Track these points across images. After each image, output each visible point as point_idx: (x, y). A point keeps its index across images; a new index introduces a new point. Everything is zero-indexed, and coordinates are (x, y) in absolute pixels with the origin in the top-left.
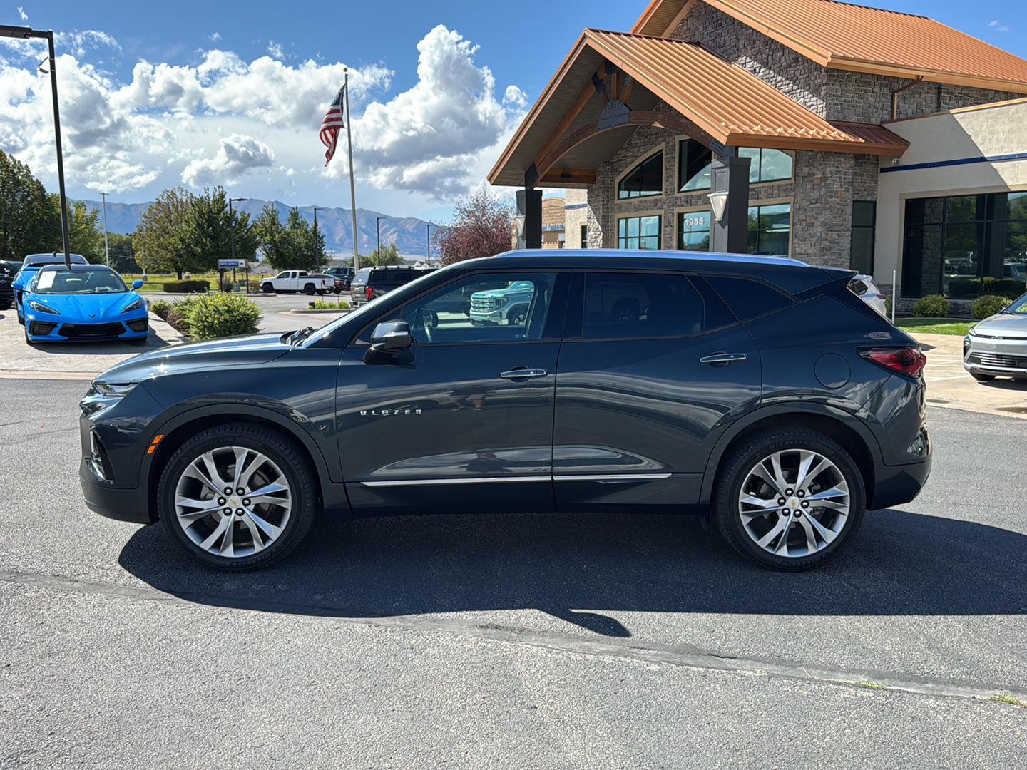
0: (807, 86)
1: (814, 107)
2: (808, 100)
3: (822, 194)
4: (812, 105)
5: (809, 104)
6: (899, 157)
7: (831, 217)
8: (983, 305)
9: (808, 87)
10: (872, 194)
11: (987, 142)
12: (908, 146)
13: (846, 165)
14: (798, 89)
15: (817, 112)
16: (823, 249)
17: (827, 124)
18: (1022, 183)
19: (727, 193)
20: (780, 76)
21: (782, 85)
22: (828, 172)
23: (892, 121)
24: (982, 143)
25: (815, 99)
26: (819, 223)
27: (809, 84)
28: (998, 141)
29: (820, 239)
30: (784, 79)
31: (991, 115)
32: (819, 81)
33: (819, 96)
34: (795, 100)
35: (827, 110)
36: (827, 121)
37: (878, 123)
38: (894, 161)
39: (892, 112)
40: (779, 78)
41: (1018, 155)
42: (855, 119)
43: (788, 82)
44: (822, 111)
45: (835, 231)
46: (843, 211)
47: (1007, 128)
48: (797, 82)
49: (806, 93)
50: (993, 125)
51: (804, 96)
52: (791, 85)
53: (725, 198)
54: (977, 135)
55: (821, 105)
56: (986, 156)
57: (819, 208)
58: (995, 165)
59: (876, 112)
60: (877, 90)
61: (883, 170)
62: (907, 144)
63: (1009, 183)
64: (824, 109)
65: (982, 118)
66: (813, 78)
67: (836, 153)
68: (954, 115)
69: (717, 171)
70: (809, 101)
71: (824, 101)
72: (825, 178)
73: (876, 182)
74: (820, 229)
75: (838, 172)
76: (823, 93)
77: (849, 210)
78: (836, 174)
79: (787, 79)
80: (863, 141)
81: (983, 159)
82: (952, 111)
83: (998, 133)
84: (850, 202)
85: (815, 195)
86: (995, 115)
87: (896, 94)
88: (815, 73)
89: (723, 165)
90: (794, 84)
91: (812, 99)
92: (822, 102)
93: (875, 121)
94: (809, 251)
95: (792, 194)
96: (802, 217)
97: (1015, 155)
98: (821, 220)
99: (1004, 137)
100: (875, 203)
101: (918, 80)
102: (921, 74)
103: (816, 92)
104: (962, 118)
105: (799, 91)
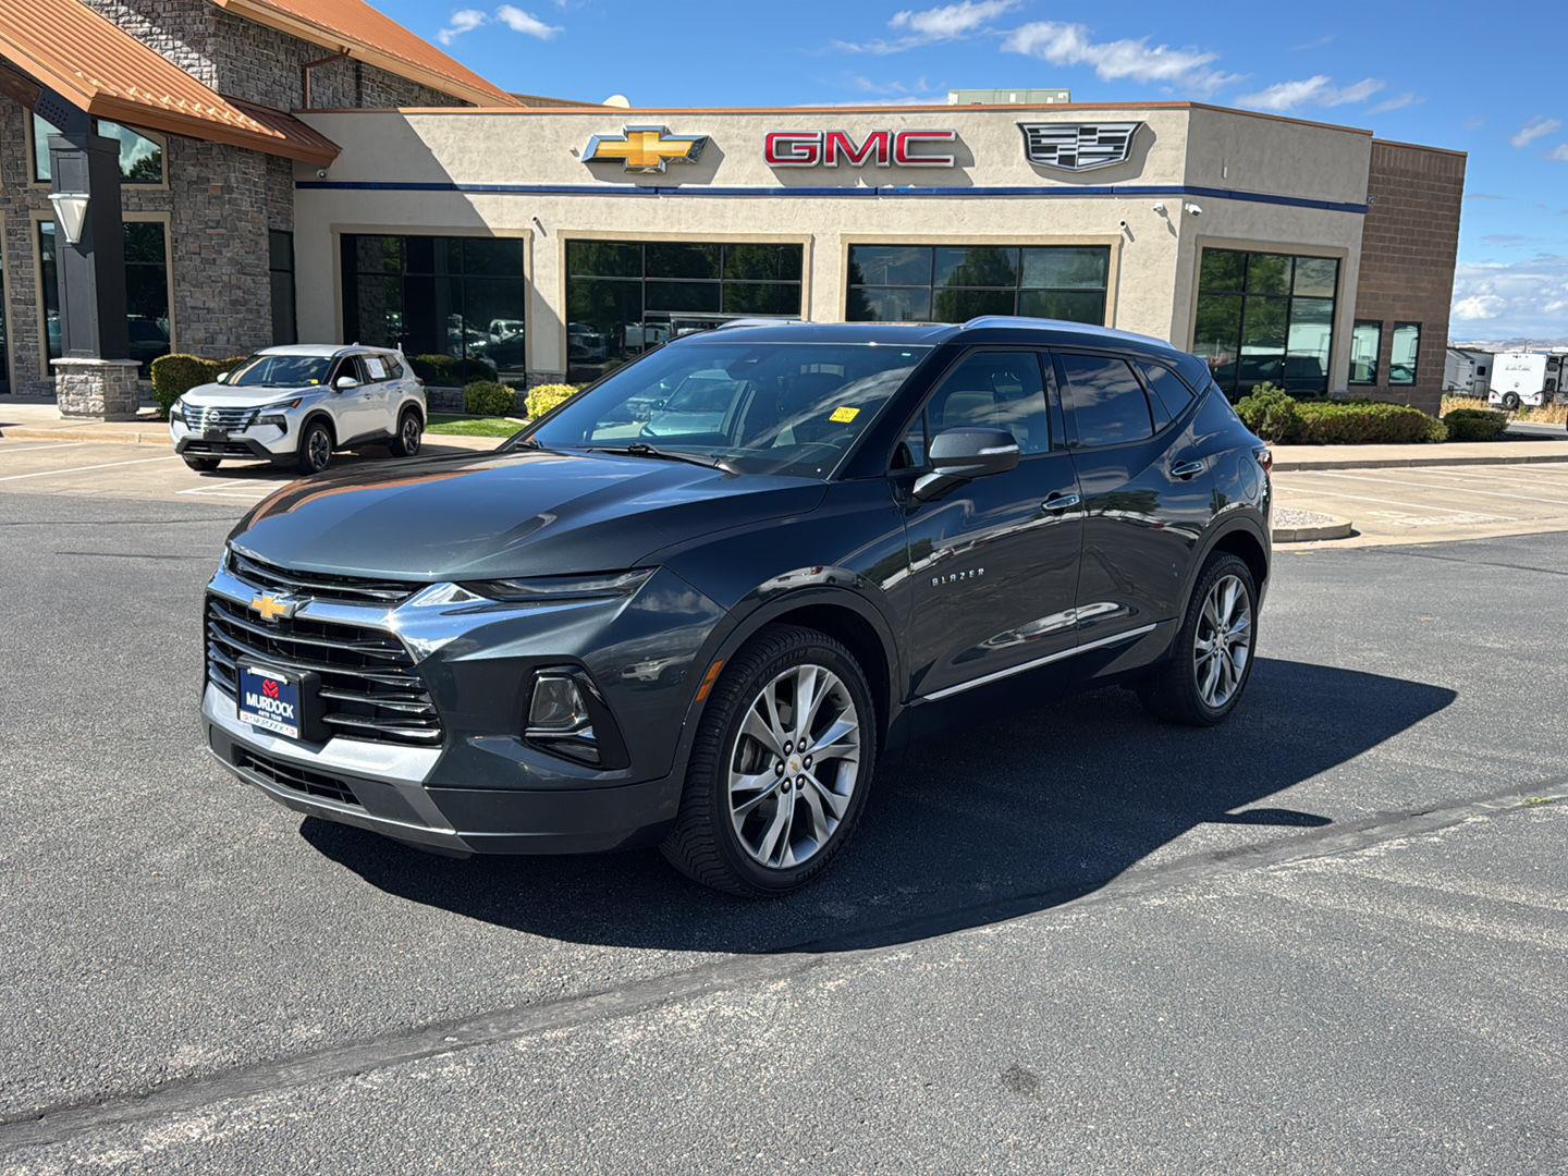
0: (178, 31)
1: (195, 69)
2: (182, 55)
3: (225, 214)
4: (190, 66)
5: (186, 62)
6: (325, 168)
7: (242, 252)
8: (479, 395)
9: (180, 34)
10: (288, 221)
11: (457, 162)
12: (337, 153)
13: (256, 172)
14: (161, 33)
15: (201, 78)
16: (234, 303)
17: (223, 101)
18: (509, 227)
19: (87, 196)
20: (123, 4)
21: (130, 22)
22: (233, 180)
23: (304, 110)
24: (450, 164)
25: (196, 55)
26: (225, 260)
27: (181, 30)
28: (472, 163)
29: (229, 286)
30: (132, 12)
31: (459, 124)
32: (201, 27)
33: (202, 51)
34: (157, 51)
35: (218, 78)
36: (220, 95)
37: (288, 111)
38: (320, 172)
39: (304, 96)
40: (123, 9)
41: (501, 186)
42: (257, 99)
43: (140, 18)
44: (211, 76)
45: (250, 275)
46: (257, 244)
47: (483, 146)
48: (160, 22)
49: (178, 43)
50: (463, 140)
51: (174, 48)
52: (147, 24)
53: (83, 204)
54: (441, 152)
55: (208, 68)
56: (456, 182)
57: (223, 235)
58: (469, 197)
59: (284, 93)
60: (282, 57)
61: (300, 185)
62: (336, 150)
63: (491, 225)
64: (214, 75)
65: (447, 128)
66: (189, 21)
67: (240, 149)
68: (406, 117)
69: (60, 154)
70: (186, 58)
71: (213, 63)
72: (229, 189)
73: (290, 202)
74: (227, 270)
75: (246, 181)
76: (209, 49)
77: (264, 243)
78: (243, 183)
79: (139, 12)
80: (283, 137)
81: (452, 187)
82: (401, 110)
83: (471, 152)
84: (264, 230)
85: (213, 213)
86: (466, 126)
87: (308, 70)
88: (193, 13)
89: (74, 146)
90: (153, 23)
91: (190, 56)
92: (209, 63)
93: (283, 106)
94: (211, 305)
95: (167, 207)
96: (193, 247)
97: (497, 186)
98: (229, 255)
99: (478, 159)
100: (291, 235)
101: (342, 54)
102: (347, 45)
103: (196, 43)
104: (418, 123)
105: (164, 37)
